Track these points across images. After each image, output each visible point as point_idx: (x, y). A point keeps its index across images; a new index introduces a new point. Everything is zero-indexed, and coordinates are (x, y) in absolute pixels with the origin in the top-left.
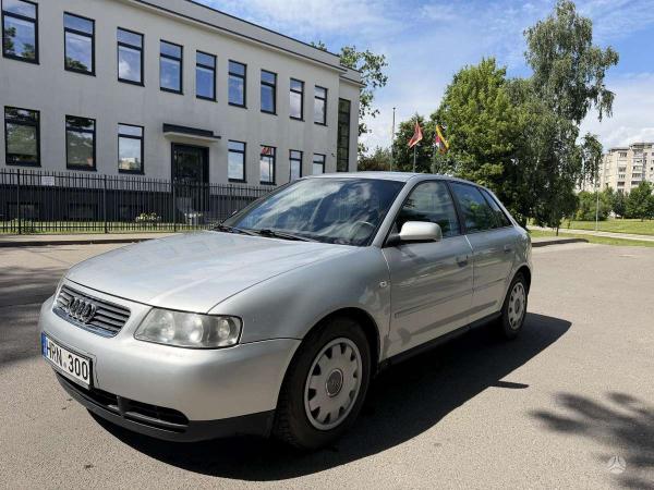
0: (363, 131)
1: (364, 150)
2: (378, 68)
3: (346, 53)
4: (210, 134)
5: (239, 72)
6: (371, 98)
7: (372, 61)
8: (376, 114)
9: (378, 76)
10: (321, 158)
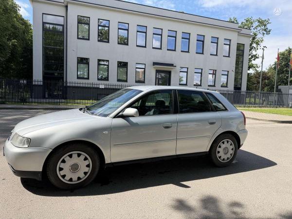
0: (257, 58)
1: (257, 67)
2: (265, 25)
3: (247, 21)
4: (172, 65)
5: (187, 37)
6: (262, 41)
7: (262, 23)
8: (265, 48)
9: (265, 30)
10: (226, 73)
